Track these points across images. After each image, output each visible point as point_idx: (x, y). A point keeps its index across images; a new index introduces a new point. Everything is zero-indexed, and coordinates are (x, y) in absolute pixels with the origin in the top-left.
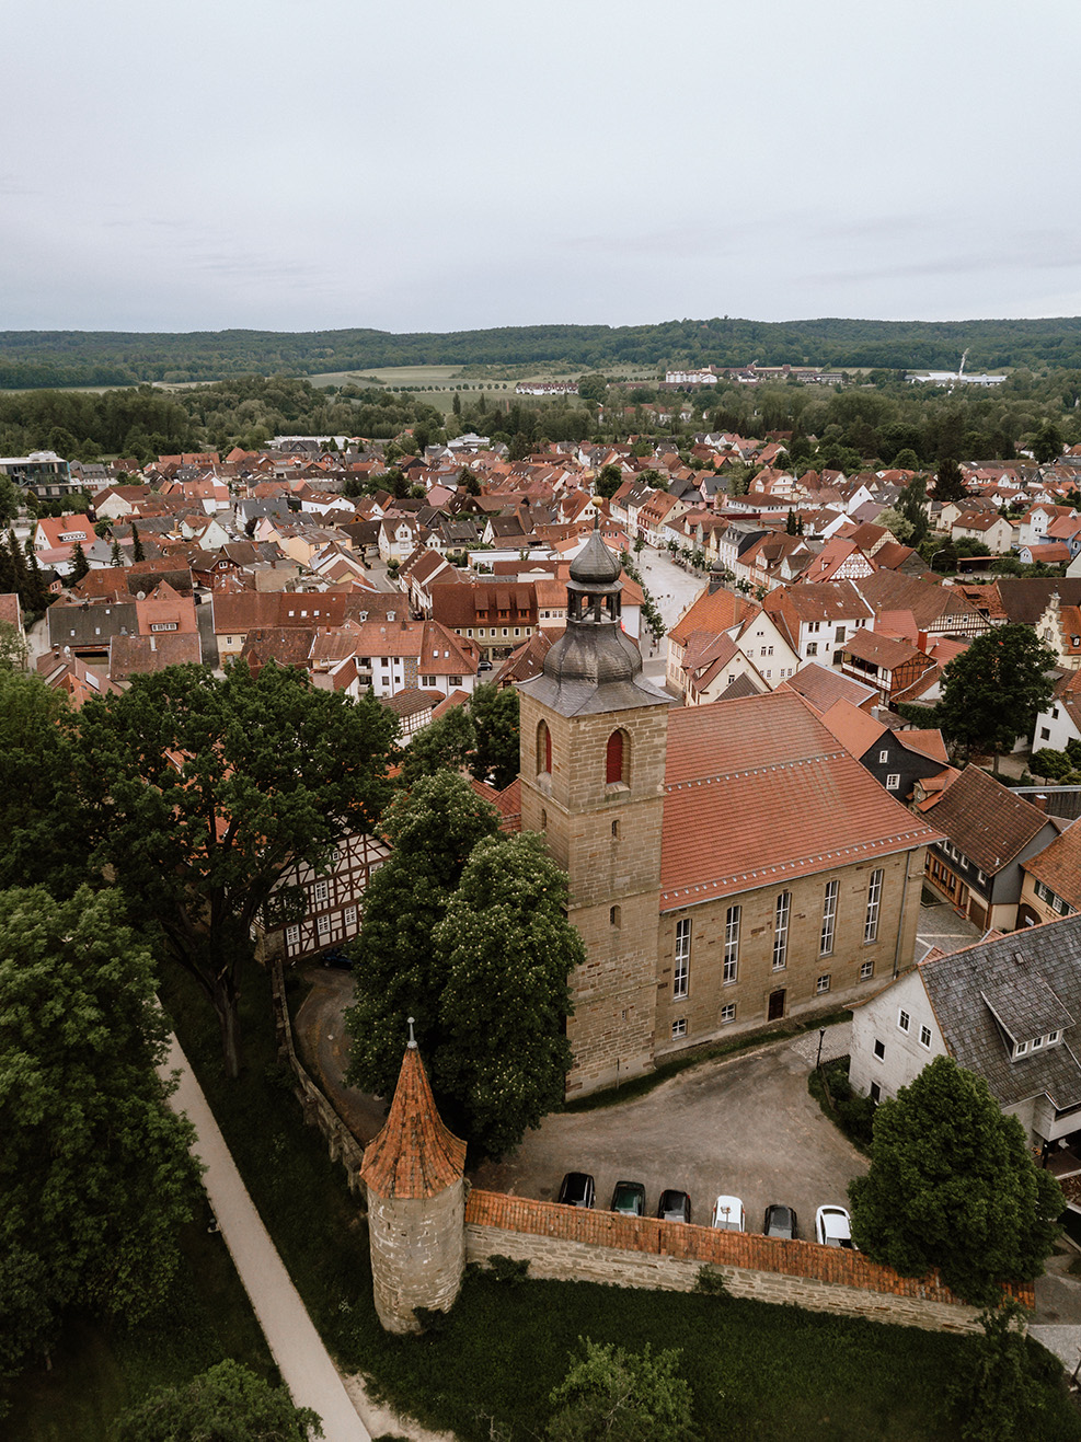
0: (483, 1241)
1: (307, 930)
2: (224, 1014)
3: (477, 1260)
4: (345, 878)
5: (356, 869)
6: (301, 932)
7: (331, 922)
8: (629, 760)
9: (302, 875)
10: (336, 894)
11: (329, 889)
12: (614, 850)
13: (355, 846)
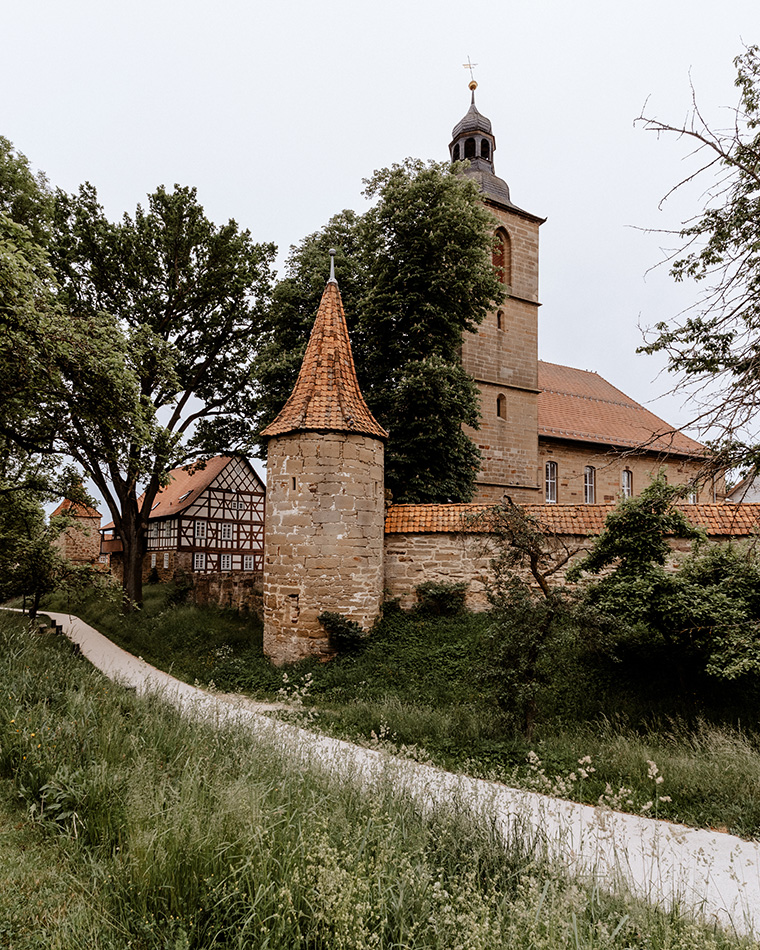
0: (406, 565)
1: (212, 562)
2: (130, 543)
3: (399, 595)
4: (247, 528)
5: (256, 523)
6: (207, 561)
7: (232, 562)
8: (510, 262)
9: (213, 511)
10: (238, 540)
11: (234, 532)
12: (500, 338)
13: (257, 504)
